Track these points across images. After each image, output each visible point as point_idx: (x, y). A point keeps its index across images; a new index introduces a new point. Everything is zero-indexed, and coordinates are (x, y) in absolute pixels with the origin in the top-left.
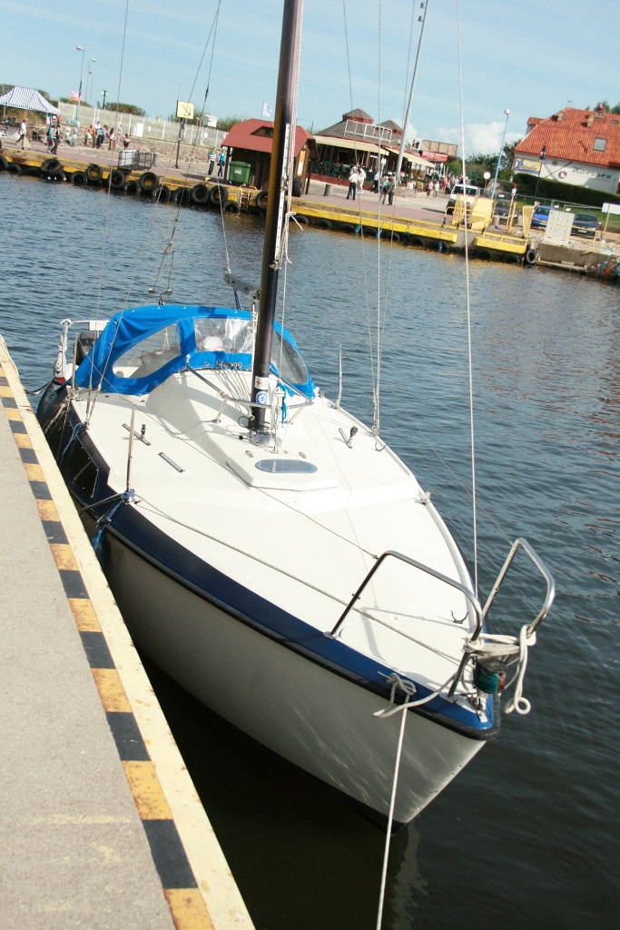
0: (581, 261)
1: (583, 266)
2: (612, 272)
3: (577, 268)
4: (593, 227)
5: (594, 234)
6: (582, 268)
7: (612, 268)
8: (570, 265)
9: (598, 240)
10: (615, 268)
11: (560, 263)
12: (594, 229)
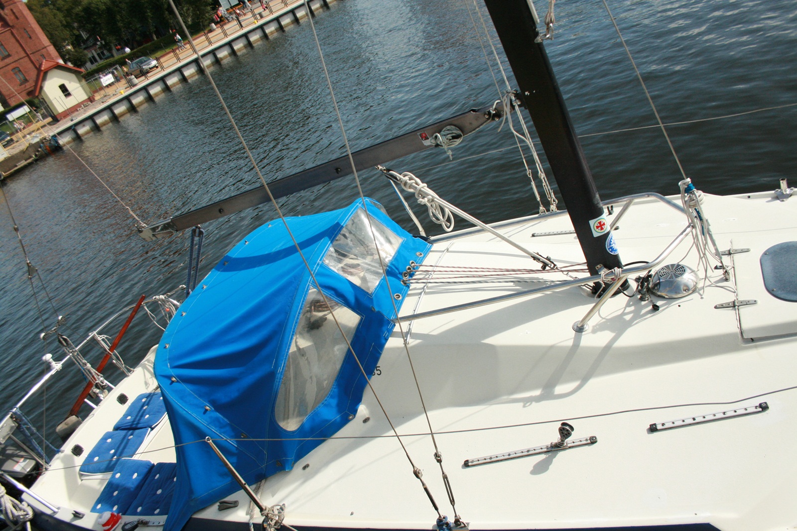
0: (26, 156)
1: (31, 157)
2: (50, 147)
3: (29, 161)
4: (6, 137)
5: (12, 140)
6: (32, 159)
7: (48, 145)
8: (23, 163)
9: (17, 141)
10: (50, 143)
11: (16, 166)
12: (9, 138)
